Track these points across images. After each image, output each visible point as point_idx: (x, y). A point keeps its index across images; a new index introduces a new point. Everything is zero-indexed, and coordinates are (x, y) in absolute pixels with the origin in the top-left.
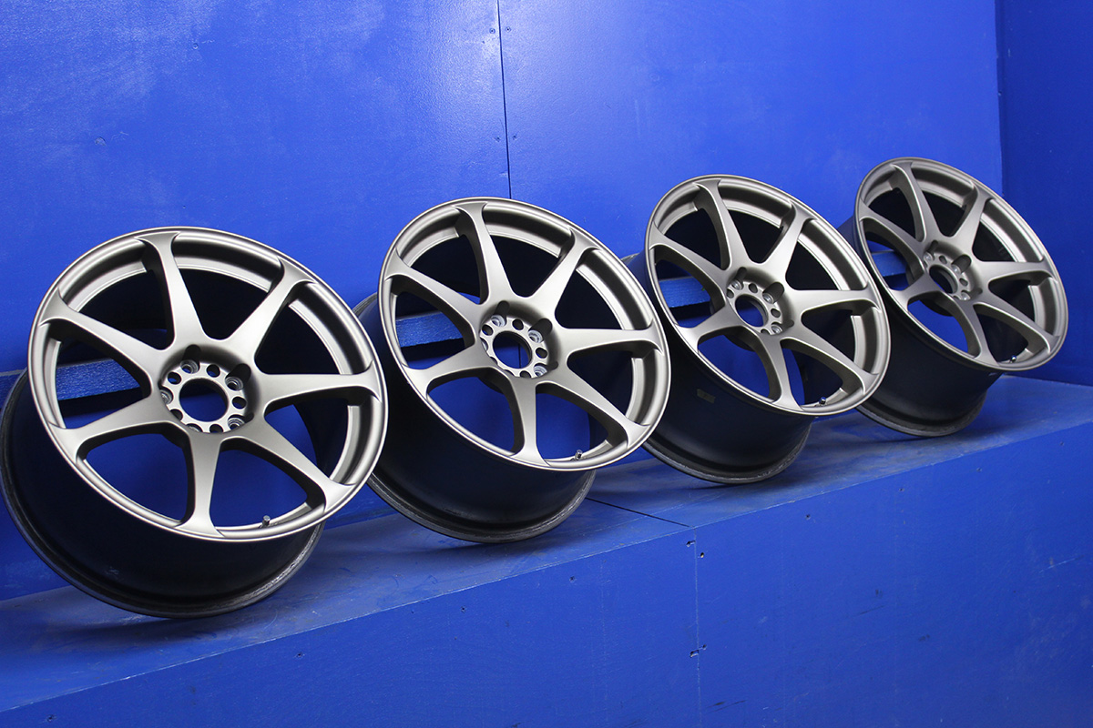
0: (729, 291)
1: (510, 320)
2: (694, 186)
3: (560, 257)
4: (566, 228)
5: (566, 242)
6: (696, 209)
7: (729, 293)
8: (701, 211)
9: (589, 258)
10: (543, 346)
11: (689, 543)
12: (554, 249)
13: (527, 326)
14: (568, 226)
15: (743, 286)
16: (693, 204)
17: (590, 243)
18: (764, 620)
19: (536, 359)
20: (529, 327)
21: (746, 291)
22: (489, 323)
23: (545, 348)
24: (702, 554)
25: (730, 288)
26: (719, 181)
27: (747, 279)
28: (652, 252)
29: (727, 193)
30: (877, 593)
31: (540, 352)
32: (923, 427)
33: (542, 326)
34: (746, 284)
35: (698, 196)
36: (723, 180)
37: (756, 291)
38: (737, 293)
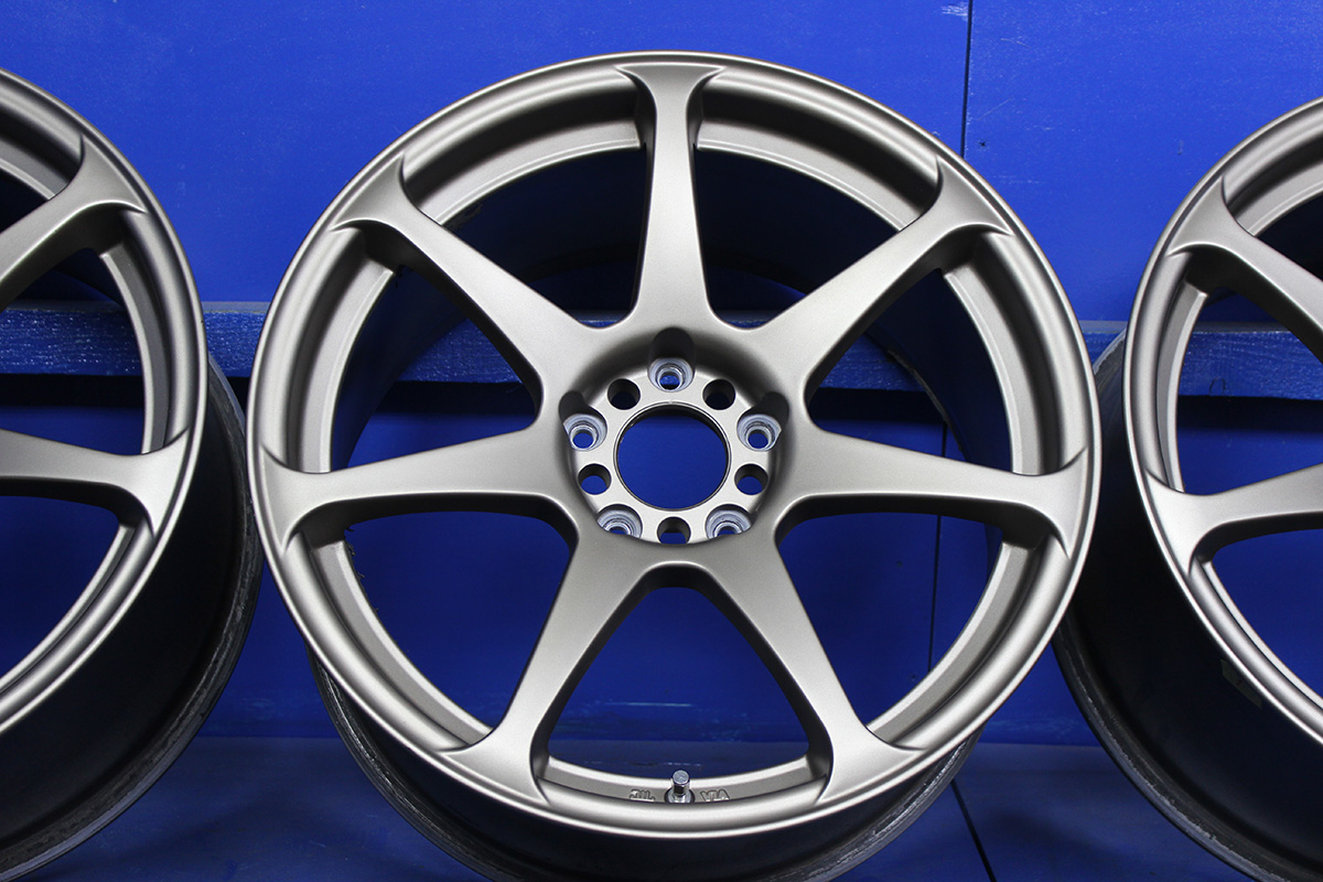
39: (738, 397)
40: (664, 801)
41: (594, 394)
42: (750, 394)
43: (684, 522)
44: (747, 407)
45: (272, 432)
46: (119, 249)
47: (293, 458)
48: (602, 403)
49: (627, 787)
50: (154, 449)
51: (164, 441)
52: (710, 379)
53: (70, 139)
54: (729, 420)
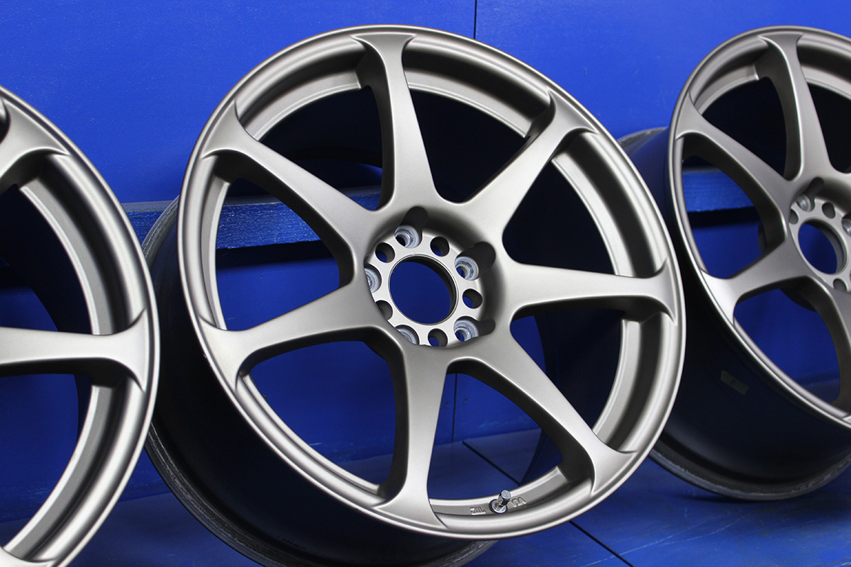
0: (793, 212)
1: (428, 237)
2: (760, 41)
3: (528, 137)
4: (543, 91)
5: (540, 114)
6: (757, 77)
7: (793, 216)
8: (764, 83)
9: (574, 145)
10: (477, 286)
12: (519, 124)
13: (454, 250)
14: (548, 89)
15: (813, 205)
16: (754, 68)
17: (580, 121)
19: (461, 309)
20: (459, 253)
21: (818, 214)
22: (392, 241)
23: (479, 290)
25: (795, 207)
26: (799, 37)
27: (821, 195)
28: (680, 144)
29: (810, 57)
31: (470, 298)
33: (479, 251)
34: (819, 202)
35: (766, 58)
36: (806, 36)
37: (832, 215)
38: (803, 216)
39: (451, 246)
40: (491, 513)
42: (459, 244)
43: (442, 331)
44: (459, 252)
48: (374, 259)
49: (466, 507)
52: (432, 237)
54: (449, 261)
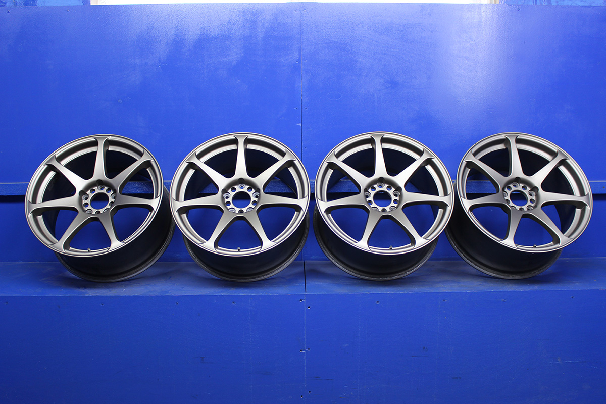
11: (301, 300)
14: (285, 149)
18: (347, 345)
24: (309, 307)
30: (424, 348)
32: (498, 272)
41: (228, 190)
45: (174, 196)
46: (150, 168)
47: (177, 199)
48: (230, 191)
50: (155, 198)
51: (156, 197)
53: (142, 150)
